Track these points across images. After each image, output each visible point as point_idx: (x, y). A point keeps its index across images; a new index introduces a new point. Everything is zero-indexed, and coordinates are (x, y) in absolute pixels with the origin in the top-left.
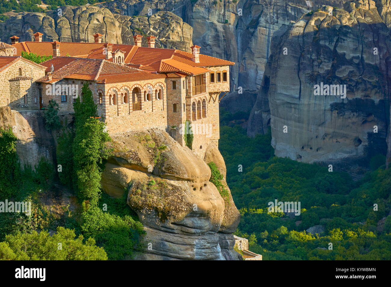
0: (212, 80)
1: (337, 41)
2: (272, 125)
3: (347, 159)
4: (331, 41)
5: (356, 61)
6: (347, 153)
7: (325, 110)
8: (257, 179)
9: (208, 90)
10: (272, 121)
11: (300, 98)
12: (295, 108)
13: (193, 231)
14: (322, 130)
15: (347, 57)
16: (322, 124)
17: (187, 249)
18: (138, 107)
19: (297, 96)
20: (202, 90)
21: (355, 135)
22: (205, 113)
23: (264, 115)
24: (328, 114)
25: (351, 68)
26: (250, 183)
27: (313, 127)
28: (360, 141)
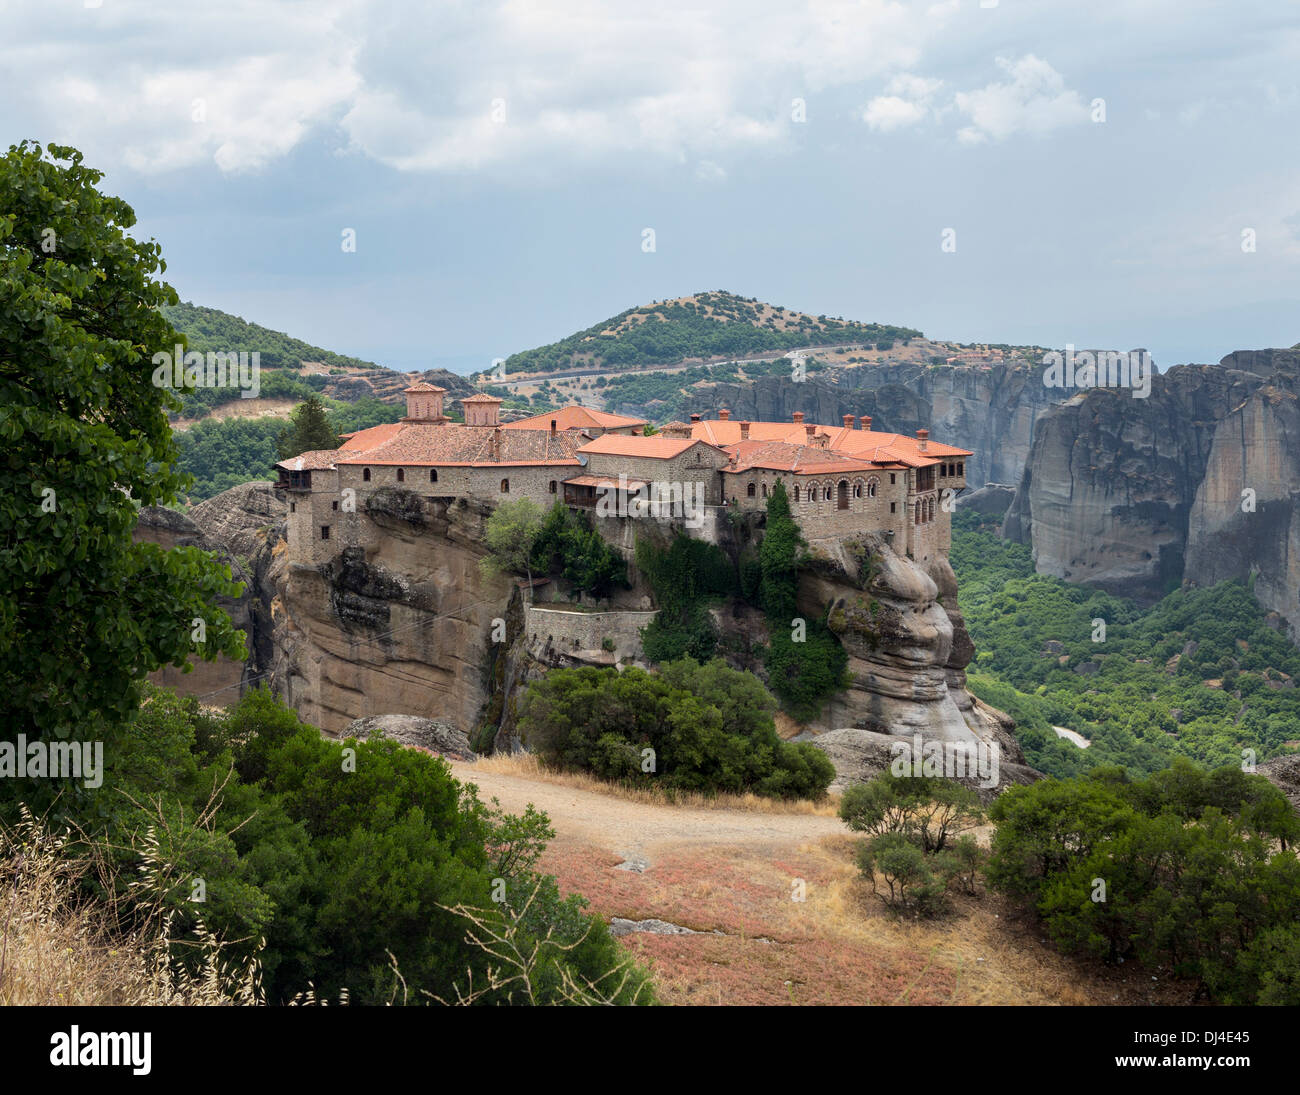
0: (943, 474)
1: (1123, 426)
2: (1033, 532)
3: (1130, 579)
4: (1114, 428)
5: (1148, 454)
6: (1132, 570)
7: (1104, 515)
8: (1011, 601)
9: (936, 487)
10: (1033, 526)
11: (1071, 498)
12: (1065, 511)
13: (912, 663)
14: (1099, 542)
15: (1135, 448)
16: (1100, 533)
17: (902, 686)
18: (844, 505)
19: (1068, 495)
20: (930, 486)
21: (1143, 548)
22: (931, 515)
23: (1023, 519)
24: (1109, 522)
25: (1140, 462)
26: (1001, 605)
27: (1088, 536)
28: (1148, 556)
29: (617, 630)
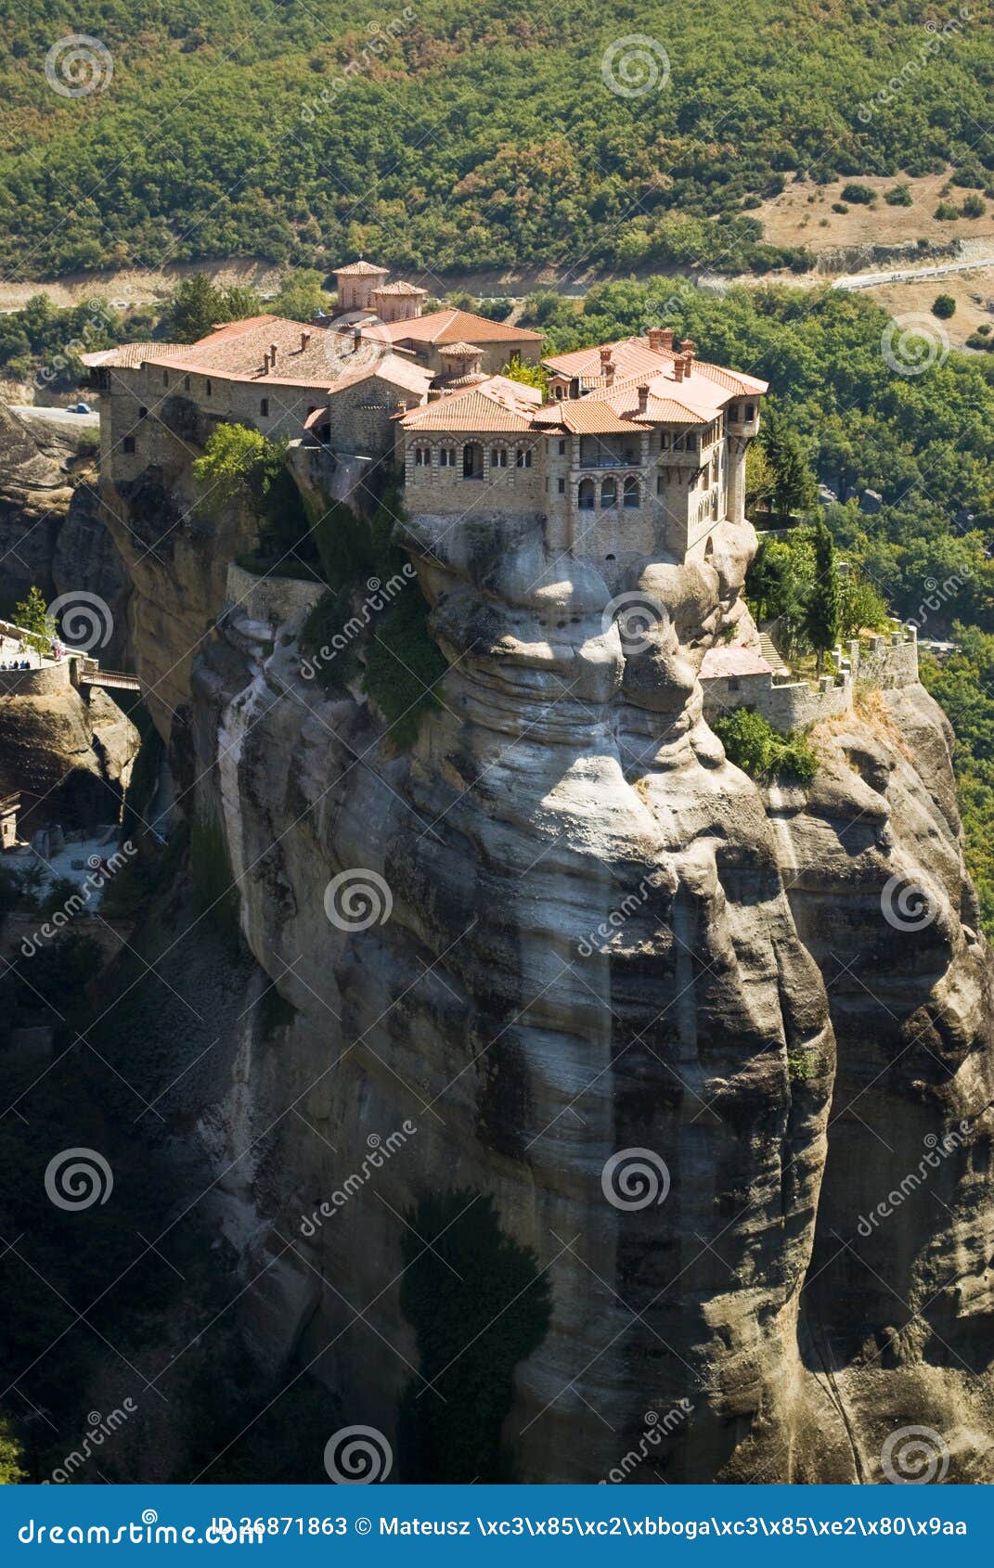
13: (518, 689)
17: (503, 717)
29: (287, 600)
